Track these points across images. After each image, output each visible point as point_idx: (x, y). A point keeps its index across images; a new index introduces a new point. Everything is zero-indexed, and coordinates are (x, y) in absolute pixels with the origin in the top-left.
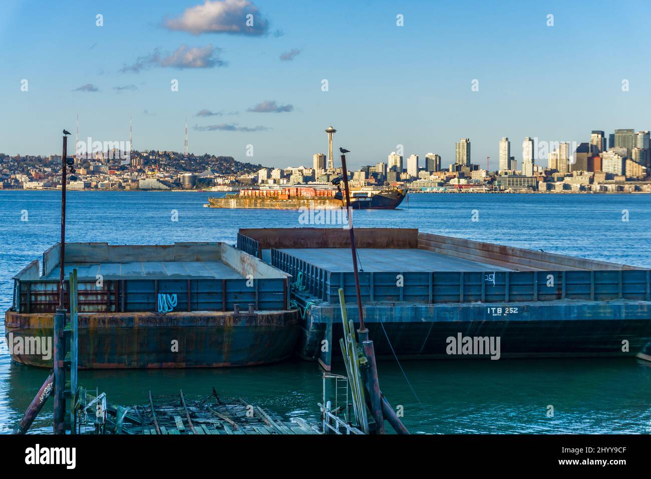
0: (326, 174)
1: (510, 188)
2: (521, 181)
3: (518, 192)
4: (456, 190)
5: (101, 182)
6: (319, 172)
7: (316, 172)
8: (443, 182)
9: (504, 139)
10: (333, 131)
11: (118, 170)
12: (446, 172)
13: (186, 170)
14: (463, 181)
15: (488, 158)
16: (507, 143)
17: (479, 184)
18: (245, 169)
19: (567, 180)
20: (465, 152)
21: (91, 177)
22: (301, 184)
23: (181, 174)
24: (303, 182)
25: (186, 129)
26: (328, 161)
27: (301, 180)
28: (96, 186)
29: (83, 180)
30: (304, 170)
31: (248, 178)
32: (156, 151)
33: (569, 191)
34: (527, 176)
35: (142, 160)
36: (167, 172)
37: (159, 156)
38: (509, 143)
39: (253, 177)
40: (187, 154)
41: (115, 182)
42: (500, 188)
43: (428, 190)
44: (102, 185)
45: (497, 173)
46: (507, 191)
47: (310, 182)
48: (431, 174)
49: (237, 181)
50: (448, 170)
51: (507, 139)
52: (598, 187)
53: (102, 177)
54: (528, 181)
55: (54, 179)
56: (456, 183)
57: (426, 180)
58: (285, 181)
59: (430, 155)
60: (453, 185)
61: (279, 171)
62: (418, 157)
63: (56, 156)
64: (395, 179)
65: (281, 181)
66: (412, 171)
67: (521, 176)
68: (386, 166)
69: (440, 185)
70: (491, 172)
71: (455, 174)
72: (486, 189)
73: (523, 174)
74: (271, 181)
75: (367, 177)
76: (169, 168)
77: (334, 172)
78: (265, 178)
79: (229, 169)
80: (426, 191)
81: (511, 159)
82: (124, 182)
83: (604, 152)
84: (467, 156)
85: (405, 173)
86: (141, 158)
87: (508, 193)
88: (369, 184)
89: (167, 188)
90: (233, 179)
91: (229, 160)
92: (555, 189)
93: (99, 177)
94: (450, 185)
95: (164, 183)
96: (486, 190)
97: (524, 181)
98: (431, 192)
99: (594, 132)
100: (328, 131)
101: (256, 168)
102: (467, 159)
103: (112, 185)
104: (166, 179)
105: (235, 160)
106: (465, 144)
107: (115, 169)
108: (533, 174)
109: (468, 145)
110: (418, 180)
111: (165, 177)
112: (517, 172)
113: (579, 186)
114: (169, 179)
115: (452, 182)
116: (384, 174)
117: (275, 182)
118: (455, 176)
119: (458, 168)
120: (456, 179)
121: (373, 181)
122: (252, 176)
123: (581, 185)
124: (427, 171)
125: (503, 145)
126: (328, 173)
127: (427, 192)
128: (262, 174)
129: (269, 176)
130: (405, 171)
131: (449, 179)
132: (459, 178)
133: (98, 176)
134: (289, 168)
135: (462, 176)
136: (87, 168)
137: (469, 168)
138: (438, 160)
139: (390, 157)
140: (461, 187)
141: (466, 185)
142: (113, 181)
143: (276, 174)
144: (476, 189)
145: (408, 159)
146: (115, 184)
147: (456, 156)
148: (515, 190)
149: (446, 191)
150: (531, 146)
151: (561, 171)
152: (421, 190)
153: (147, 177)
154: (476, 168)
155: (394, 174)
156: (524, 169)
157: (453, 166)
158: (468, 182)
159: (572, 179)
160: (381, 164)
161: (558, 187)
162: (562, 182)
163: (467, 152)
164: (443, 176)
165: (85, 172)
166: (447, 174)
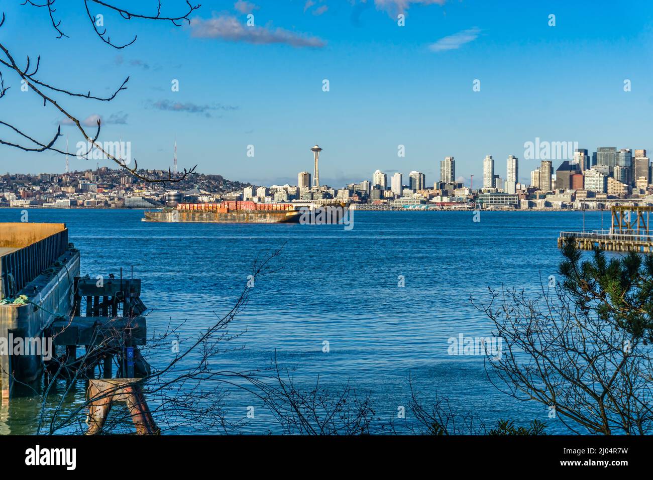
0: (310, 192)
1: (492, 206)
2: (503, 199)
3: (499, 210)
4: (437, 208)
5: (87, 200)
6: (304, 190)
7: (301, 190)
8: (425, 200)
9: (488, 157)
10: (319, 150)
11: (106, 188)
12: (430, 190)
13: (173, 188)
14: (446, 199)
15: (472, 176)
16: (491, 161)
17: (462, 202)
18: (233, 188)
19: (549, 198)
20: (450, 171)
21: (78, 195)
22: (285, 202)
23: (168, 192)
24: (288, 199)
25: (175, 148)
26: (314, 179)
27: (285, 198)
28: (82, 205)
29: (70, 198)
30: (289, 188)
31: (233, 196)
32: (145, 169)
33: (550, 209)
34: (509, 194)
35: (130, 178)
36: (155, 190)
37: (148, 174)
38: (493, 162)
39: (238, 195)
40: (176, 173)
41: (101, 200)
42: (482, 206)
43: (411, 208)
44: (88, 203)
45: (480, 191)
46: (489, 208)
47: (294, 200)
48: (415, 191)
49: (222, 199)
50: (432, 188)
51: (491, 157)
52: (580, 205)
53: (89, 195)
54: (510, 199)
55: (42, 197)
56: (439, 201)
57: (409, 198)
58: (270, 199)
59: (414, 174)
60: (436, 203)
61: (264, 189)
62: (401, 175)
63: (45, 174)
64: (378, 197)
65: (266, 199)
66: (396, 188)
67: (503, 194)
68: (370, 184)
69: (423, 202)
70: (474, 190)
71: (438, 192)
72: (468, 206)
73: (506, 192)
74: (256, 199)
75: (350, 195)
76: (157, 187)
77: (318, 190)
78: (250, 196)
79: (217, 187)
80: (408, 209)
81: (495, 177)
82: (111, 200)
83: (587, 170)
84: (452, 174)
85: (390, 191)
86: (129, 176)
87: (489, 210)
88: (353, 202)
89: (153, 205)
90: (218, 197)
91: (218, 179)
92: (536, 207)
93: (87, 195)
94: (433, 203)
95: (150, 201)
96: (468, 208)
97: (506, 199)
98: (413, 209)
99: (577, 150)
100: (314, 150)
101: (238, 186)
102: (452, 177)
103: (98, 203)
104: (152, 197)
105: (224, 178)
106: (450, 163)
107: (104, 188)
108: (516, 192)
109: (453, 163)
110: (401, 198)
111: (151, 195)
112: (499, 190)
113: (560, 204)
114: (155, 197)
115: (435, 200)
116: (368, 192)
117: (259, 200)
118: (438, 194)
119: (442, 186)
120: (439, 197)
121: (356, 199)
123: (562, 203)
124: (411, 188)
125: (487, 163)
126: (312, 190)
127: (410, 210)
128: (248, 192)
129: (254, 194)
130: (389, 189)
131: (431, 197)
132: (443, 196)
133: (85, 194)
134: (274, 187)
135: (445, 194)
136: (76, 186)
137: (453, 186)
138: (422, 178)
139: (374, 175)
140: (443, 204)
141: (448, 203)
142: (99, 199)
143: (261, 192)
144: (459, 207)
145: (392, 177)
146: (101, 202)
147: (441, 174)
148: (497, 208)
149: (429, 209)
150: (514, 164)
151: (543, 188)
152: (404, 208)
153: (134, 195)
154: (460, 186)
155: (378, 192)
156: (506, 187)
157: (437, 184)
158: (451, 200)
159: (554, 197)
160: (365, 182)
161: (540, 205)
162: (543, 200)
163: (452, 170)
164: (426, 194)
165: (74, 190)
166: (431, 192)
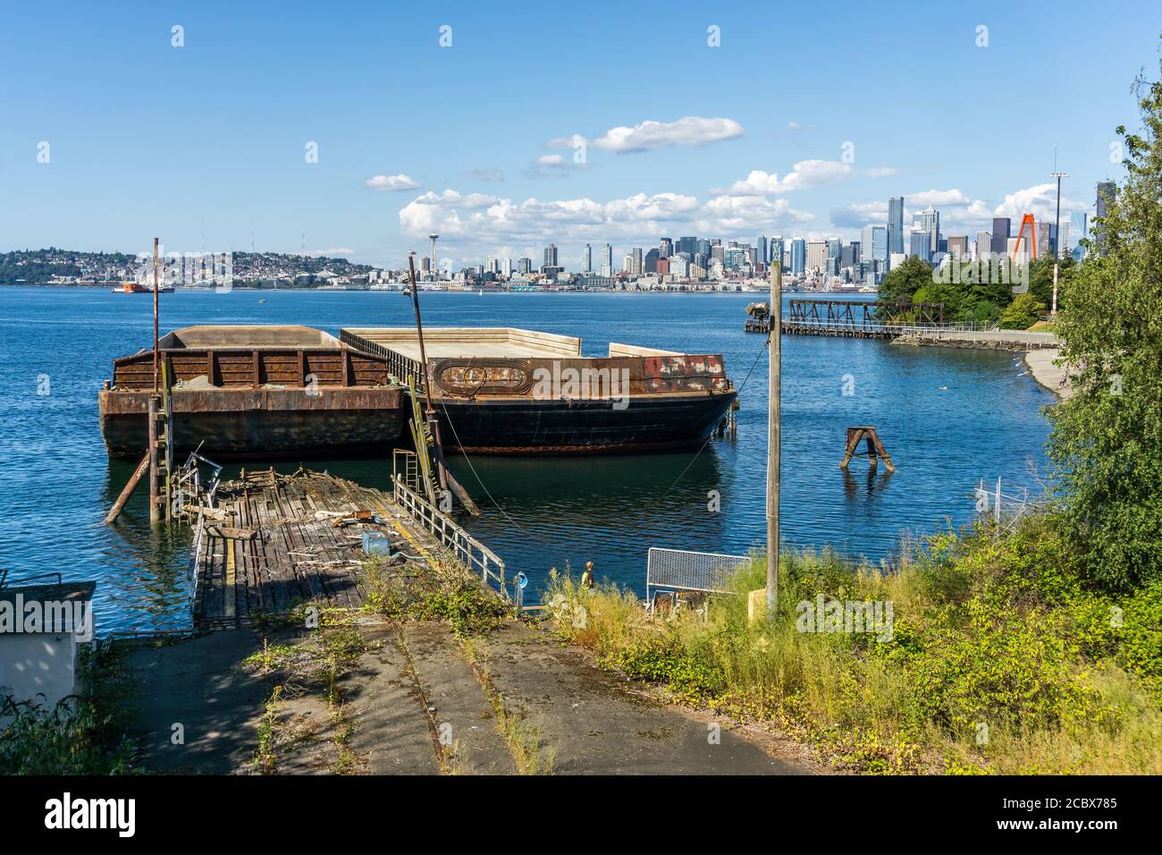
1: (591, 288)
2: (600, 282)
4: (543, 289)
6: (424, 273)
7: (421, 273)
9: (586, 244)
10: (436, 237)
13: (303, 270)
14: (550, 282)
18: (357, 270)
19: (640, 281)
23: (300, 274)
26: (431, 263)
31: (360, 278)
32: (276, 253)
34: (606, 277)
35: (263, 261)
36: (287, 272)
37: (279, 257)
38: (590, 249)
42: (582, 288)
43: (520, 289)
45: (579, 274)
46: (588, 290)
48: (523, 275)
49: (350, 281)
50: (537, 272)
51: (589, 245)
52: (666, 287)
54: (606, 282)
56: (544, 283)
57: (518, 280)
58: (393, 281)
59: (522, 258)
60: (542, 285)
61: (388, 272)
62: (511, 260)
65: (390, 281)
66: (506, 272)
67: (600, 277)
68: (483, 268)
69: (531, 284)
70: (575, 273)
71: (543, 275)
73: (602, 275)
74: (380, 281)
75: (466, 278)
76: (288, 269)
78: (375, 278)
79: (343, 269)
80: (517, 290)
83: (671, 257)
84: (554, 259)
85: (500, 275)
86: (262, 259)
88: (468, 284)
89: (288, 286)
90: (346, 278)
91: (343, 262)
94: (539, 285)
97: (603, 282)
98: (522, 290)
99: (662, 239)
100: (431, 237)
101: (370, 269)
102: (554, 262)
105: (348, 262)
106: (553, 249)
108: (611, 276)
109: (555, 250)
110: (511, 281)
111: (284, 277)
112: (597, 274)
113: (649, 286)
114: (289, 278)
115: (541, 282)
116: (481, 276)
118: (543, 277)
119: (546, 270)
120: (544, 280)
121: (472, 281)
122: (364, 276)
123: (651, 285)
124: (519, 272)
125: (586, 250)
126: (431, 274)
128: (373, 275)
129: (379, 277)
130: (500, 272)
131: (538, 279)
132: (547, 278)
134: (397, 270)
135: (549, 277)
137: (555, 270)
138: (528, 263)
139: (486, 260)
140: (548, 286)
141: (552, 285)
143: (384, 275)
145: (502, 262)
148: (595, 289)
149: (536, 290)
150: (609, 251)
151: (634, 273)
152: (514, 289)
154: (562, 270)
155: (490, 275)
156: (602, 271)
157: (542, 268)
158: (555, 282)
159: (643, 280)
160: (479, 267)
162: (635, 283)
163: (554, 257)
164: (533, 277)
166: (537, 275)
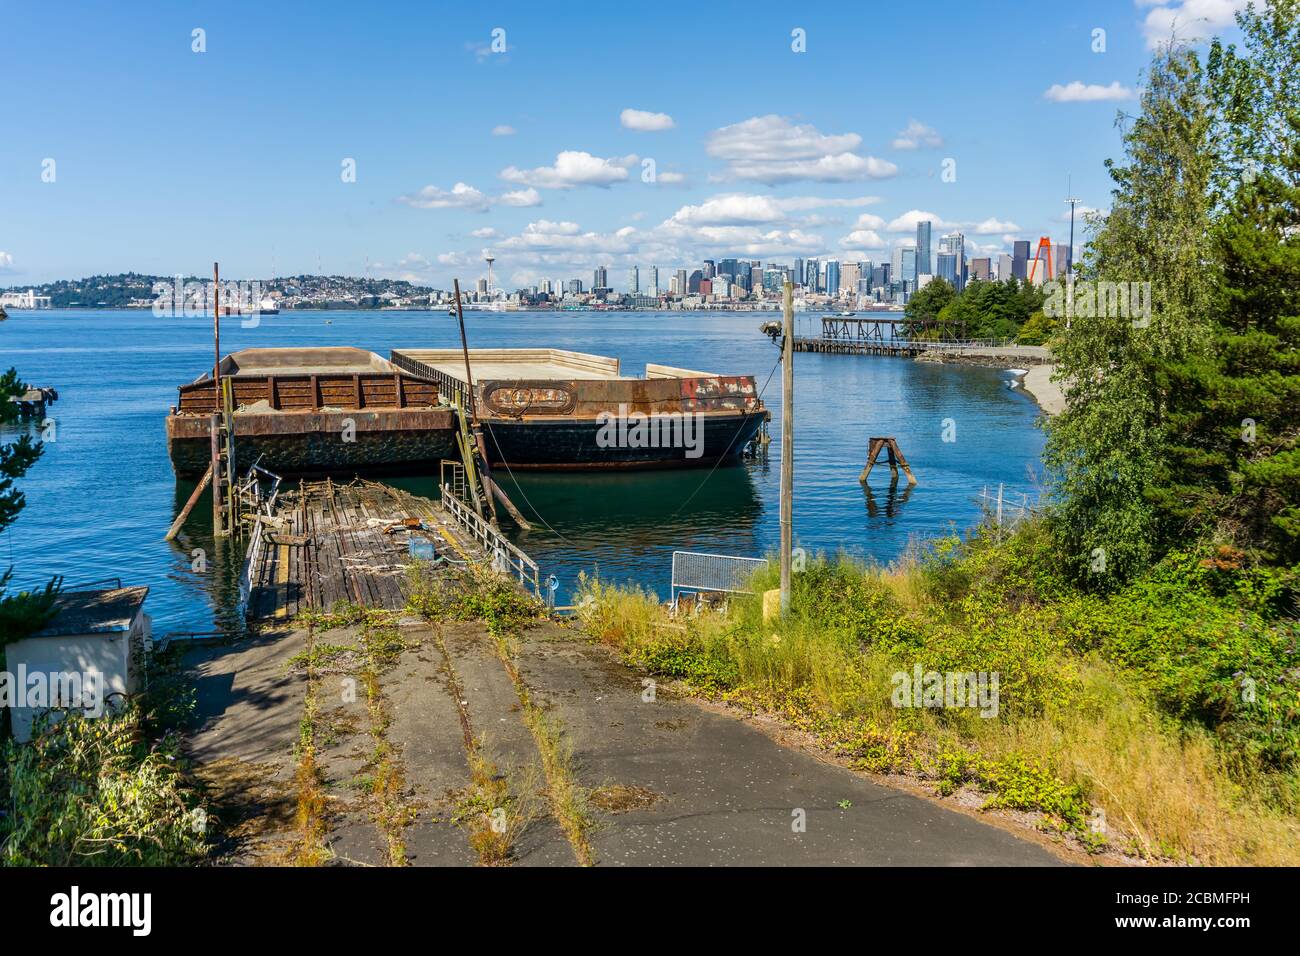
2: (647, 302)
8: (583, 302)
9: (633, 266)
10: (493, 260)
13: (368, 292)
14: (600, 302)
18: (418, 292)
19: (684, 301)
26: (488, 285)
31: (421, 299)
32: (341, 276)
34: (652, 297)
35: (329, 284)
37: (345, 280)
38: (638, 270)
39: (425, 298)
45: (627, 295)
46: (636, 310)
47: (474, 303)
48: (574, 295)
50: (588, 292)
51: (636, 267)
54: (653, 302)
56: (595, 303)
57: (570, 301)
59: (573, 280)
60: (592, 305)
62: (563, 282)
66: (558, 293)
68: (537, 289)
70: (623, 294)
71: (593, 295)
73: (649, 296)
74: (440, 302)
75: (521, 298)
77: (493, 294)
78: (435, 299)
79: (405, 291)
80: (569, 310)
83: (714, 278)
85: (553, 295)
88: (523, 304)
91: (405, 284)
97: (650, 302)
98: (574, 310)
99: (705, 261)
100: (487, 260)
101: (430, 290)
102: (604, 283)
105: (410, 284)
108: (657, 296)
109: (604, 271)
110: (563, 301)
112: (644, 294)
115: (591, 302)
116: (535, 296)
118: (593, 298)
119: (596, 291)
121: (526, 302)
124: (570, 293)
125: (633, 272)
126: (488, 294)
128: (433, 296)
129: (439, 297)
131: (588, 299)
132: (597, 299)
135: (599, 297)
136: (282, 290)
137: (605, 291)
138: (579, 284)
139: (540, 283)
140: (598, 306)
141: (602, 305)
145: (555, 284)
147: (595, 281)
150: (655, 272)
151: (679, 293)
152: (566, 309)
154: (611, 291)
155: (544, 296)
156: (649, 292)
157: (592, 289)
158: (604, 302)
160: (532, 288)
161: (677, 307)
162: (679, 303)
163: (603, 278)
164: (583, 297)
165: (281, 294)
166: (587, 296)
